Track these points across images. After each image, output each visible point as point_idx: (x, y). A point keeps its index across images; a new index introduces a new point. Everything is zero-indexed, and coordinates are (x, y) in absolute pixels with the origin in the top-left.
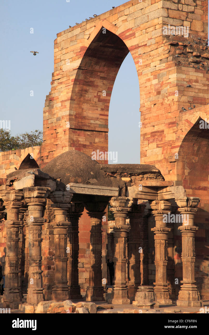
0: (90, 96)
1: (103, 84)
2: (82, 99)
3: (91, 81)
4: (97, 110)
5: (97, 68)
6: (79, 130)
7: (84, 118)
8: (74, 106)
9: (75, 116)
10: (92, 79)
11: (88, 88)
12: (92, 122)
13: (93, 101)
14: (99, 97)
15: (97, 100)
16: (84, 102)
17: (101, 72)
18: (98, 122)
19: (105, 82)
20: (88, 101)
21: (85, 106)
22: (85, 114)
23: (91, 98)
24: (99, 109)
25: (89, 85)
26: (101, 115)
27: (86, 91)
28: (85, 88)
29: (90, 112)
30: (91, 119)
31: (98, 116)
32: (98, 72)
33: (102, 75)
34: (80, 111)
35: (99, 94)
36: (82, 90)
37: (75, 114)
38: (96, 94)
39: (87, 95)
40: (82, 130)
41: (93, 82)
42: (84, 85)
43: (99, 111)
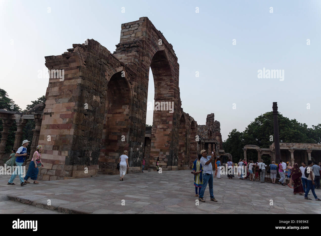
0: (163, 85)
1: (167, 78)
2: (159, 86)
3: (161, 78)
4: (167, 90)
5: (160, 72)
6: (159, 100)
7: (161, 94)
8: (156, 90)
9: (157, 94)
10: (161, 77)
11: (161, 82)
12: (165, 95)
13: (165, 86)
14: (167, 84)
15: (166, 85)
16: (161, 88)
17: (163, 73)
18: (168, 95)
19: (167, 77)
20: (162, 87)
21: (161, 89)
22: (162, 93)
23: (163, 86)
24: (168, 89)
25: (161, 80)
26: (169, 92)
27: (160, 83)
28: (159, 82)
29: (164, 91)
30: (165, 94)
31: (168, 92)
32: (162, 73)
33: (164, 74)
34: (159, 92)
35: (167, 83)
36: (159, 83)
37: (157, 93)
38: (165, 83)
39: (161, 85)
40: (160, 99)
41: (162, 78)
42: (159, 80)
43: (168, 90)
